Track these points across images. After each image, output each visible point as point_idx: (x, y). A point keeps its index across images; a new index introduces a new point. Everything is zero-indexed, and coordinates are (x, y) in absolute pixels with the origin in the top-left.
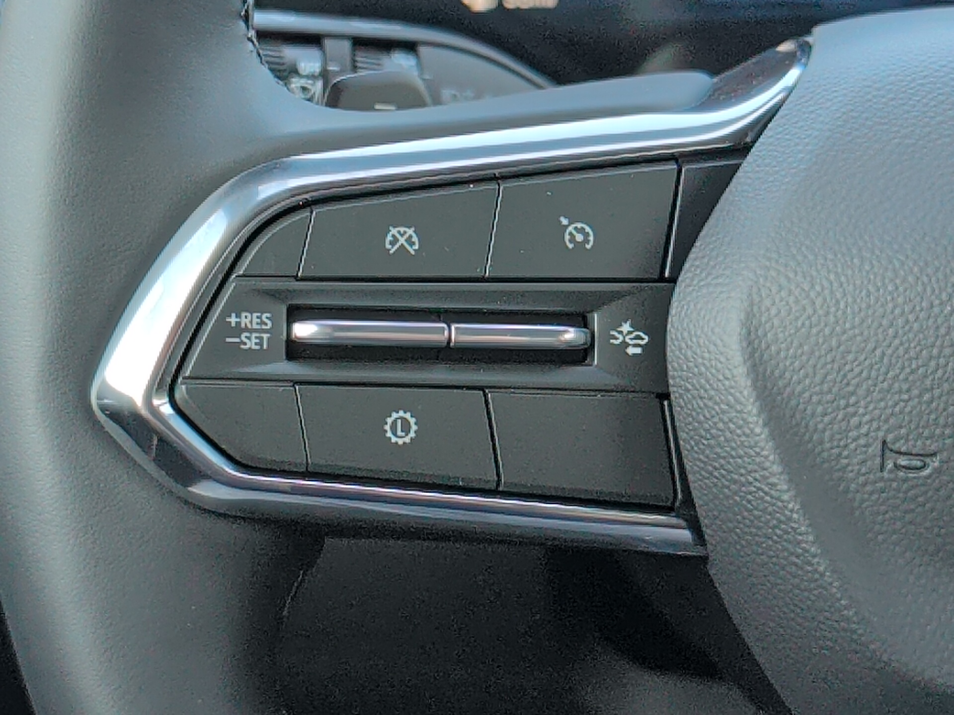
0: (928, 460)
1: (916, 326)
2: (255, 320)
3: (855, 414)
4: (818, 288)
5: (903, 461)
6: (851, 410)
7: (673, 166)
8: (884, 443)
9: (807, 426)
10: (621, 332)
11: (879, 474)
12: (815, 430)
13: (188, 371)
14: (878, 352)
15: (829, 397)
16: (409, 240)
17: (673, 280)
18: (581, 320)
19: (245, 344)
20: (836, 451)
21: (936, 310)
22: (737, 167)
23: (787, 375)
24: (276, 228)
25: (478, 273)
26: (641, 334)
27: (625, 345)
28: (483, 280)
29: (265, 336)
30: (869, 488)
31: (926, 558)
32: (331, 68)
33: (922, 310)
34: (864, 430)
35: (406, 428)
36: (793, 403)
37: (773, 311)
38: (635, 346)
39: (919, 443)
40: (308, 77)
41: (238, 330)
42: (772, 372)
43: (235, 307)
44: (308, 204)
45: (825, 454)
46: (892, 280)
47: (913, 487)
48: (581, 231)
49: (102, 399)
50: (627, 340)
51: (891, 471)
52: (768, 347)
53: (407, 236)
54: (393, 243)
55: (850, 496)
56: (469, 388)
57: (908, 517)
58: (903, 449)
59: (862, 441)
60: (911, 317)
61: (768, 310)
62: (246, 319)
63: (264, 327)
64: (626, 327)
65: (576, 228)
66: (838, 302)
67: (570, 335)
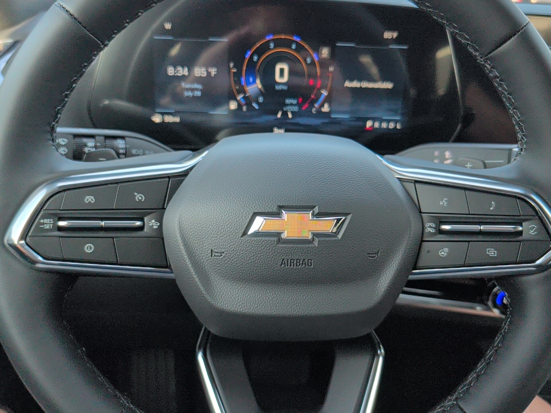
0: (222, 254)
1: (219, 221)
2: (49, 221)
3: (204, 243)
4: (196, 212)
5: (216, 254)
6: (204, 242)
7: (167, 179)
8: (212, 250)
9: (193, 246)
10: (152, 223)
11: (211, 257)
12: (196, 247)
13: (29, 234)
14: (210, 227)
15: (199, 239)
16: (92, 200)
17: (165, 209)
18: (142, 219)
19: (45, 227)
20: (201, 252)
21: (223, 217)
22: (184, 179)
23: (189, 233)
24: (54, 198)
25: (111, 208)
26: (158, 223)
27: (153, 226)
28: (113, 209)
29: (51, 225)
30: (209, 261)
31: (223, 278)
32: (97, 145)
33: (220, 217)
34: (207, 247)
35: (91, 248)
36: (190, 240)
37: (186, 217)
38: (156, 226)
39: (220, 250)
40: (90, 147)
41: (43, 224)
42: (185, 233)
43: (43, 217)
44: (64, 191)
45: (198, 253)
46: (213, 210)
47: (219, 261)
48: (141, 196)
49: (9, 241)
50: (154, 224)
51: (214, 257)
52: (184, 226)
53: (91, 199)
54: (87, 200)
55: (204, 263)
56: (109, 238)
57: (218, 268)
58: (216, 251)
59: (207, 249)
60: (218, 219)
61: (184, 217)
62: (46, 221)
63: (51, 223)
64: (153, 221)
65: (139, 196)
66: (201, 215)
67: (138, 223)
